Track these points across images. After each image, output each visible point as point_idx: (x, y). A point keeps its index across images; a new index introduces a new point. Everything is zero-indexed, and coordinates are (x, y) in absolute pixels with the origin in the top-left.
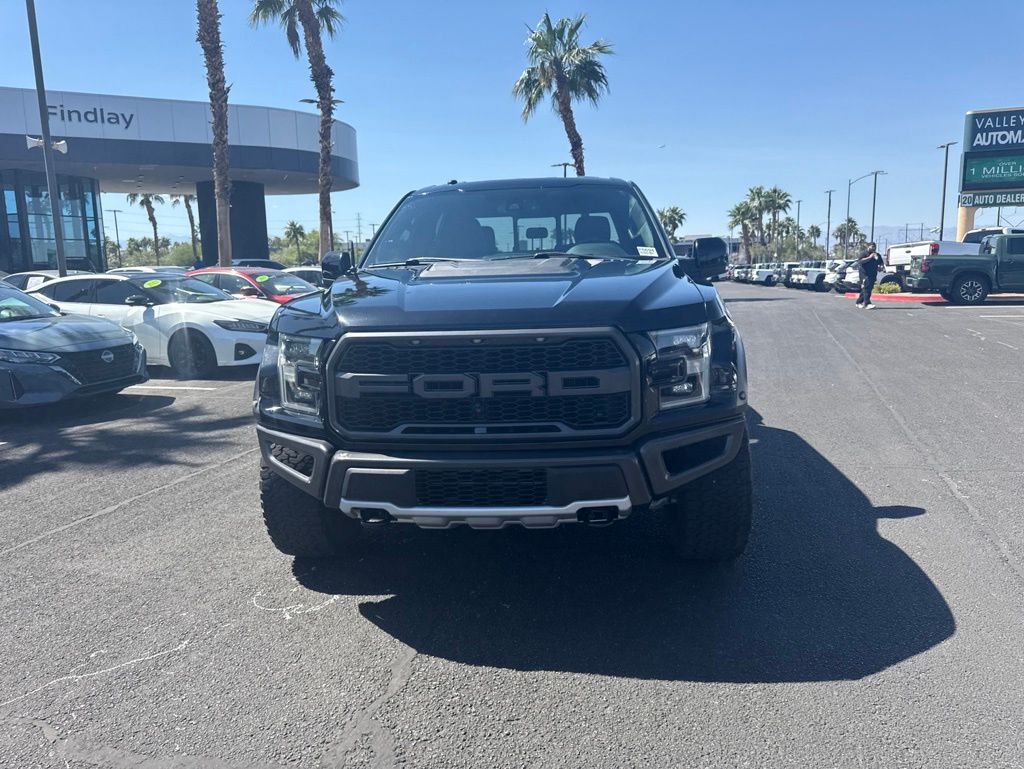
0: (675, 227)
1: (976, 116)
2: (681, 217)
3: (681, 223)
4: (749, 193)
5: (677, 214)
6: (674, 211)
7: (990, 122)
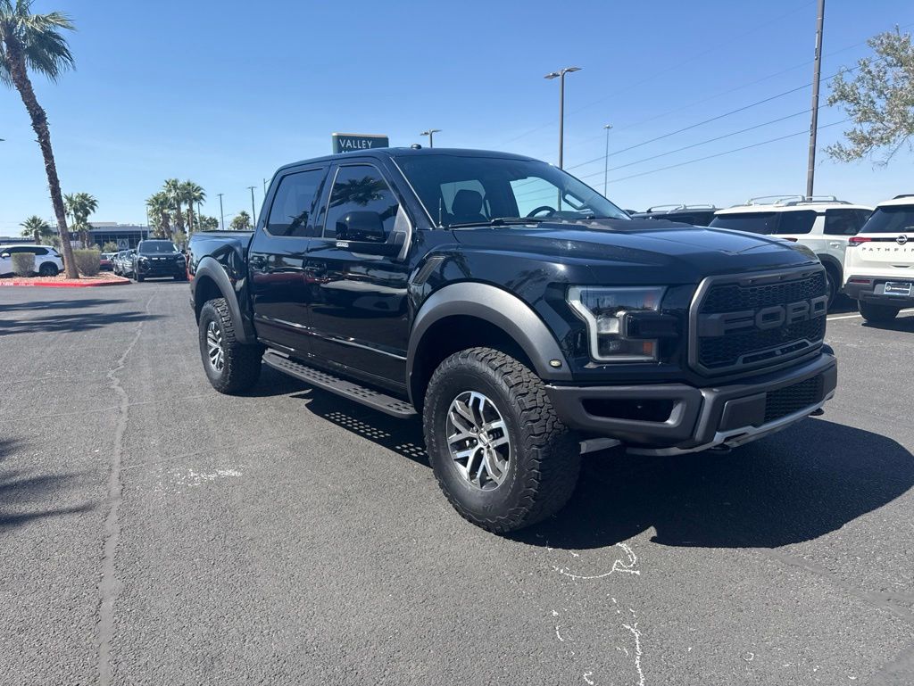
0: (87, 213)
1: (339, 138)
2: (93, 203)
3: (93, 209)
4: (166, 184)
5: (87, 200)
6: (84, 197)
7: (349, 144)
